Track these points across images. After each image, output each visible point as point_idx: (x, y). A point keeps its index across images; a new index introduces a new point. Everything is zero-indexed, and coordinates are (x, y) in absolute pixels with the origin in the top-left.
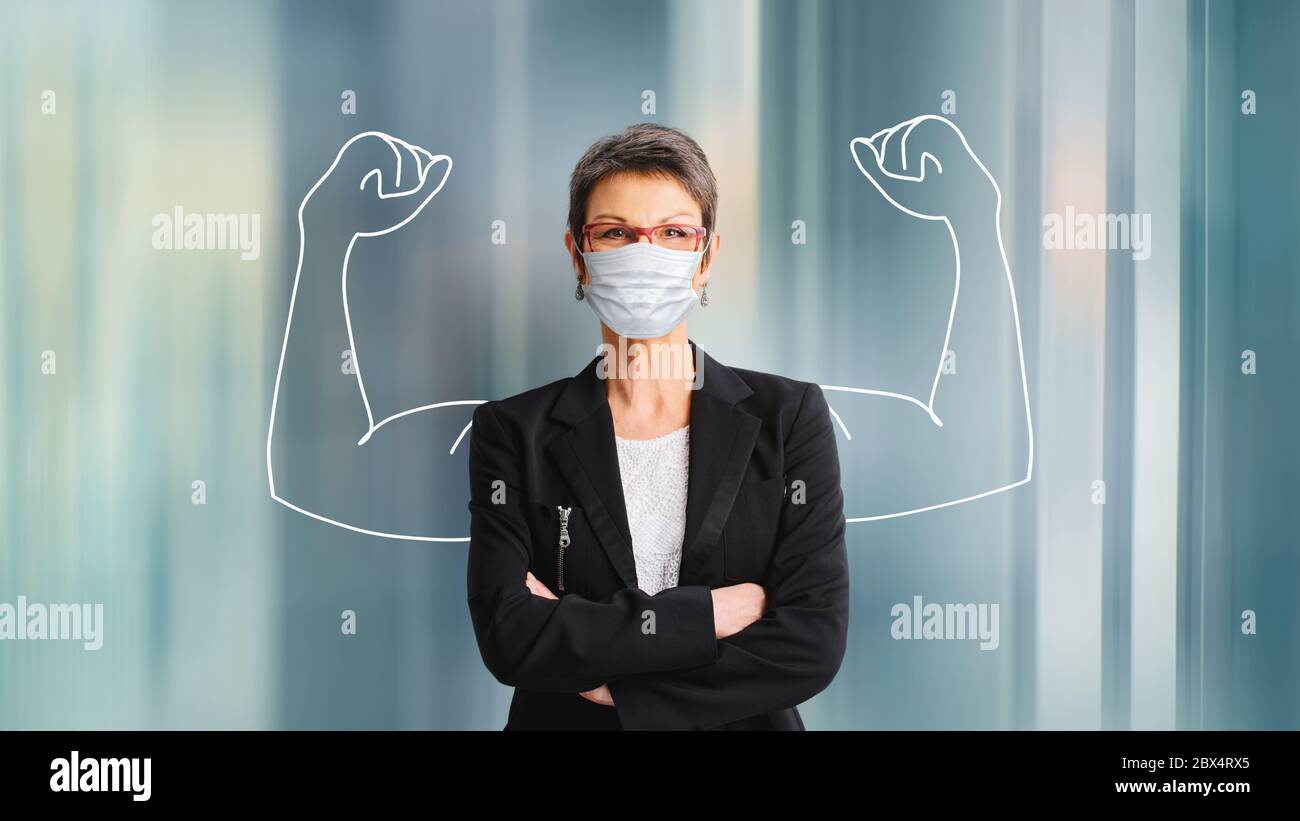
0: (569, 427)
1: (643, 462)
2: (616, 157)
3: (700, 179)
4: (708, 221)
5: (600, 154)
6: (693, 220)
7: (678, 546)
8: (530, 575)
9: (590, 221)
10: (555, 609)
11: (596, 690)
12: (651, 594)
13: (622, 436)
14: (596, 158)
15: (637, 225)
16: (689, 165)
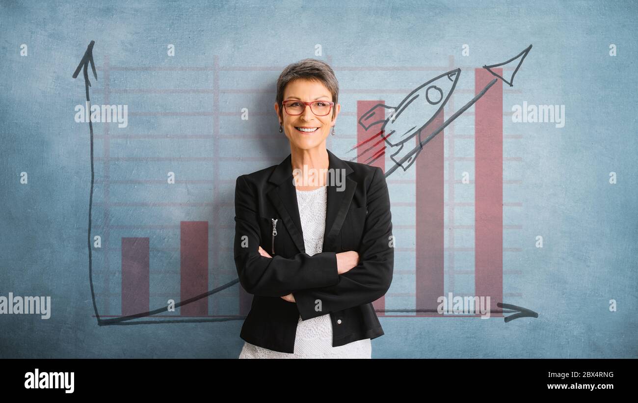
0: (276, 186)
1: (308, 200)
2: (296, 73)
3: (331, 82)
4: (335, 99)
5: (290, 72)
6: (328, 99)
7: (322, 235)
8: (260, 248)
9: (285, 99)
10: (270, 262)
11: (288, 296)
12: (310, 255)
13: (299, 189)
14: (288, 73)
15: (305, 101)
16: (327, 76)
